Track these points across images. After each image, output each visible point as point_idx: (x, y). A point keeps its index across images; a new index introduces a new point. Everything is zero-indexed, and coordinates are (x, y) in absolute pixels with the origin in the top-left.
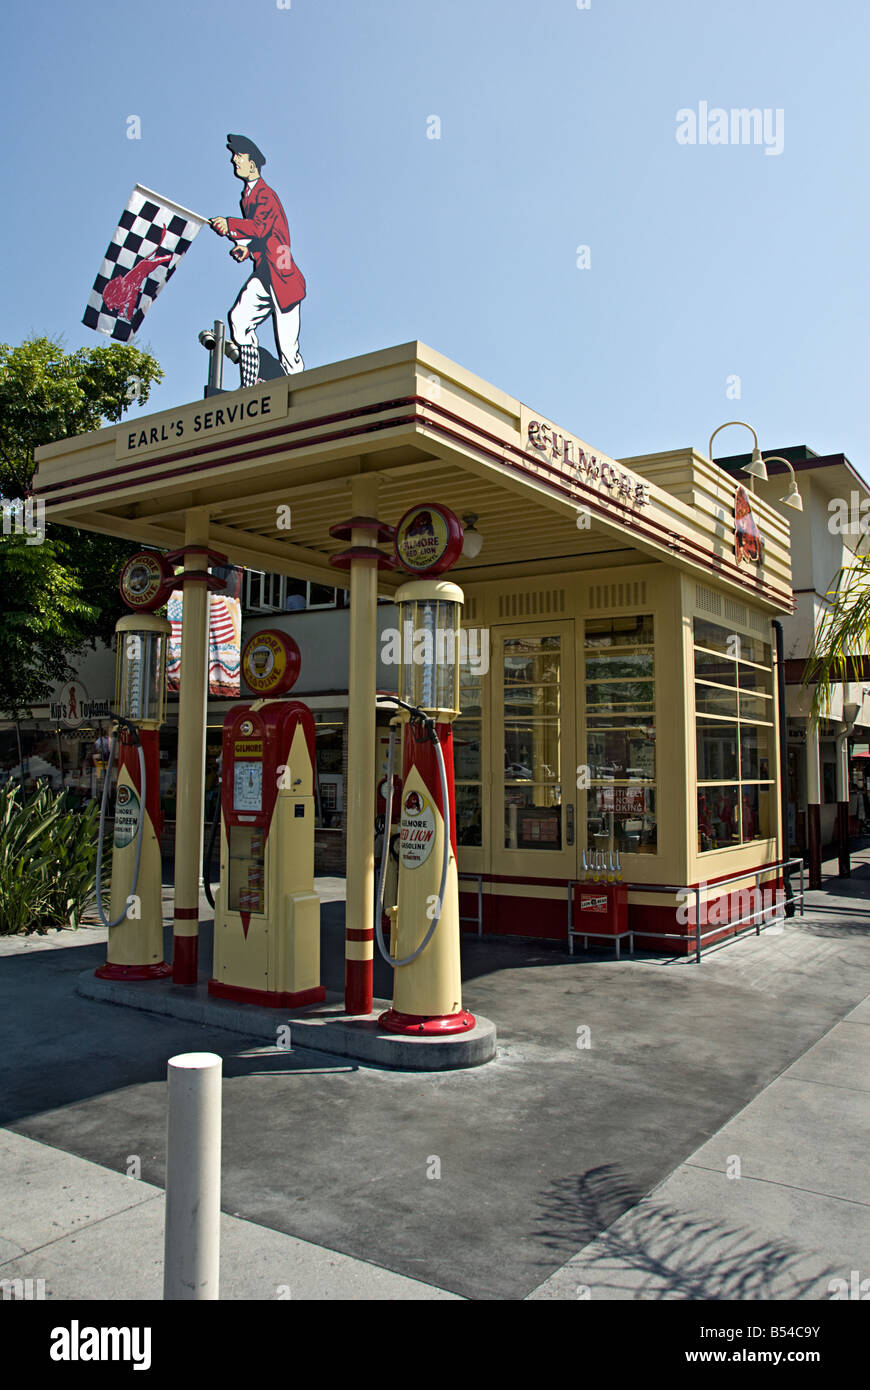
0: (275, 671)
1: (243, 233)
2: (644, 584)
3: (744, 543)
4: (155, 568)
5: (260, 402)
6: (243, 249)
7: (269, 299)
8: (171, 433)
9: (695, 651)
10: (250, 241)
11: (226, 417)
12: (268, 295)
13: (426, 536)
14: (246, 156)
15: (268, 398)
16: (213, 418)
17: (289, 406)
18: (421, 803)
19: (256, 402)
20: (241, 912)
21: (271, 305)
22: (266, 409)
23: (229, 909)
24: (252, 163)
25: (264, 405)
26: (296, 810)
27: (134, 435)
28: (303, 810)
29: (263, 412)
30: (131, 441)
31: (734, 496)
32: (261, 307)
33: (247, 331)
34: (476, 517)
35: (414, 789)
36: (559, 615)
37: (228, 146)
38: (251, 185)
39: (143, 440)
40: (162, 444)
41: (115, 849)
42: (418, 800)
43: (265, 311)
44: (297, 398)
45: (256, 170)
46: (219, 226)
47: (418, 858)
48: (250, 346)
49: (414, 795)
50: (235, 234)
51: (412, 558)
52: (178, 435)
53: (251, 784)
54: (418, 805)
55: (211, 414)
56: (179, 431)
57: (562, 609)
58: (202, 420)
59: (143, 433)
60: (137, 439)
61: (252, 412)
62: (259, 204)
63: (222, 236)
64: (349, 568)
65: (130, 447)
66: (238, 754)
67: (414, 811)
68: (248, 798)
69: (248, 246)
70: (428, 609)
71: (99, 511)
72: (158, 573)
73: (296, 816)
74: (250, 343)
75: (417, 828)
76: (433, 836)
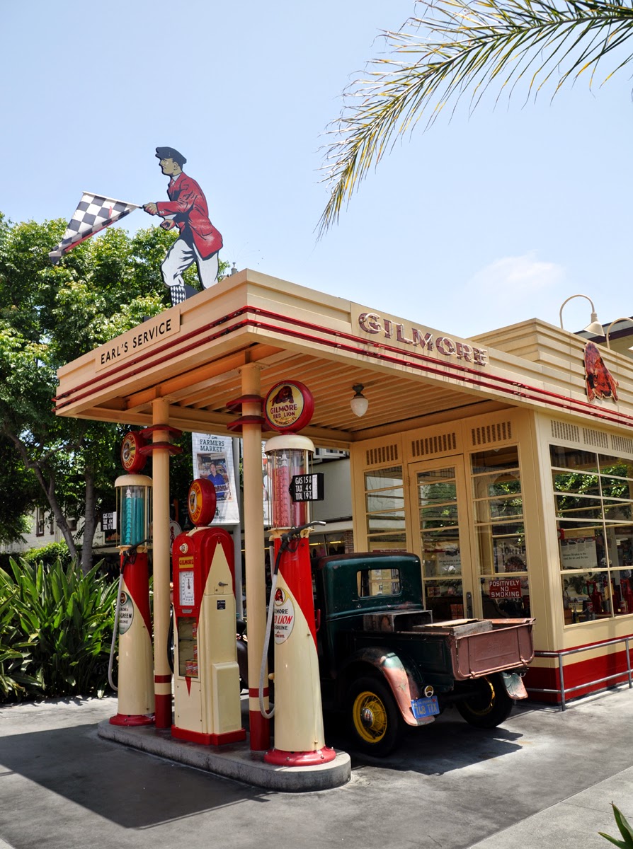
0: (198, 508)
1: (168, 211)
2: (509, 423)
3: (596, 385)
4: (133, 442)
5: (165, 324)
6: (169, 222)
7: (193, 252)
8: (122, 350)
9: (552, 470)
10: (175, 215)
11: (149, 337)
12: (191, 250)
13: (288, 403)
14: (171, 160)
15: (170, 320)
16: (142, 338)
17: (181, 324)
18: (283, 596)
19: (163, 324)
20: (186, 677)
21: (195, 257)
22: (169, 328)
23: (180, 675)
24: (176, 164)
25: (168, 325)
26: (218, 605)
27: (104, 355)
28: (224, 604)
29: (168, 330)
30: (103, 359)
31: (583, 351)
32: (186, 259)
33: (175, 276)
34: (362, 387)
35: (279, 586)
36: (453, 452)
37: (156, 156)
38: (175, 178)
39: (108, 358)
40: (118, 358)
41: (120, 635)
42: (281, 594)
43: (189, 261)
44: (185, 319)
45: (179, 167)
46: (150, 209)
47: (283, 636)
48: (178, 286)
49: (279, 591)
50: (163, 212)
51: (277, 419)
52: (126, 351)
53: (189, 587)
54: (282, 598)
55: (141, 335)
56: (126, 349)
57: (455, 448)
58: (137, 340)
59: (108, 353)
60: (105, 357)
61: (162, 331)
62: (180, 191)
63: (153, 215)
64: (241, 431)
65: (102, 363)
66: (181, 567)
67: (279, 602)
68: (187, 598)
69: (174, 219)
70: (284, 456)
71: (96, 406)
72: (134, 445)
73: (218, 608)
74: (178, 283)
75: (281, 615)
76: (293, 619)
